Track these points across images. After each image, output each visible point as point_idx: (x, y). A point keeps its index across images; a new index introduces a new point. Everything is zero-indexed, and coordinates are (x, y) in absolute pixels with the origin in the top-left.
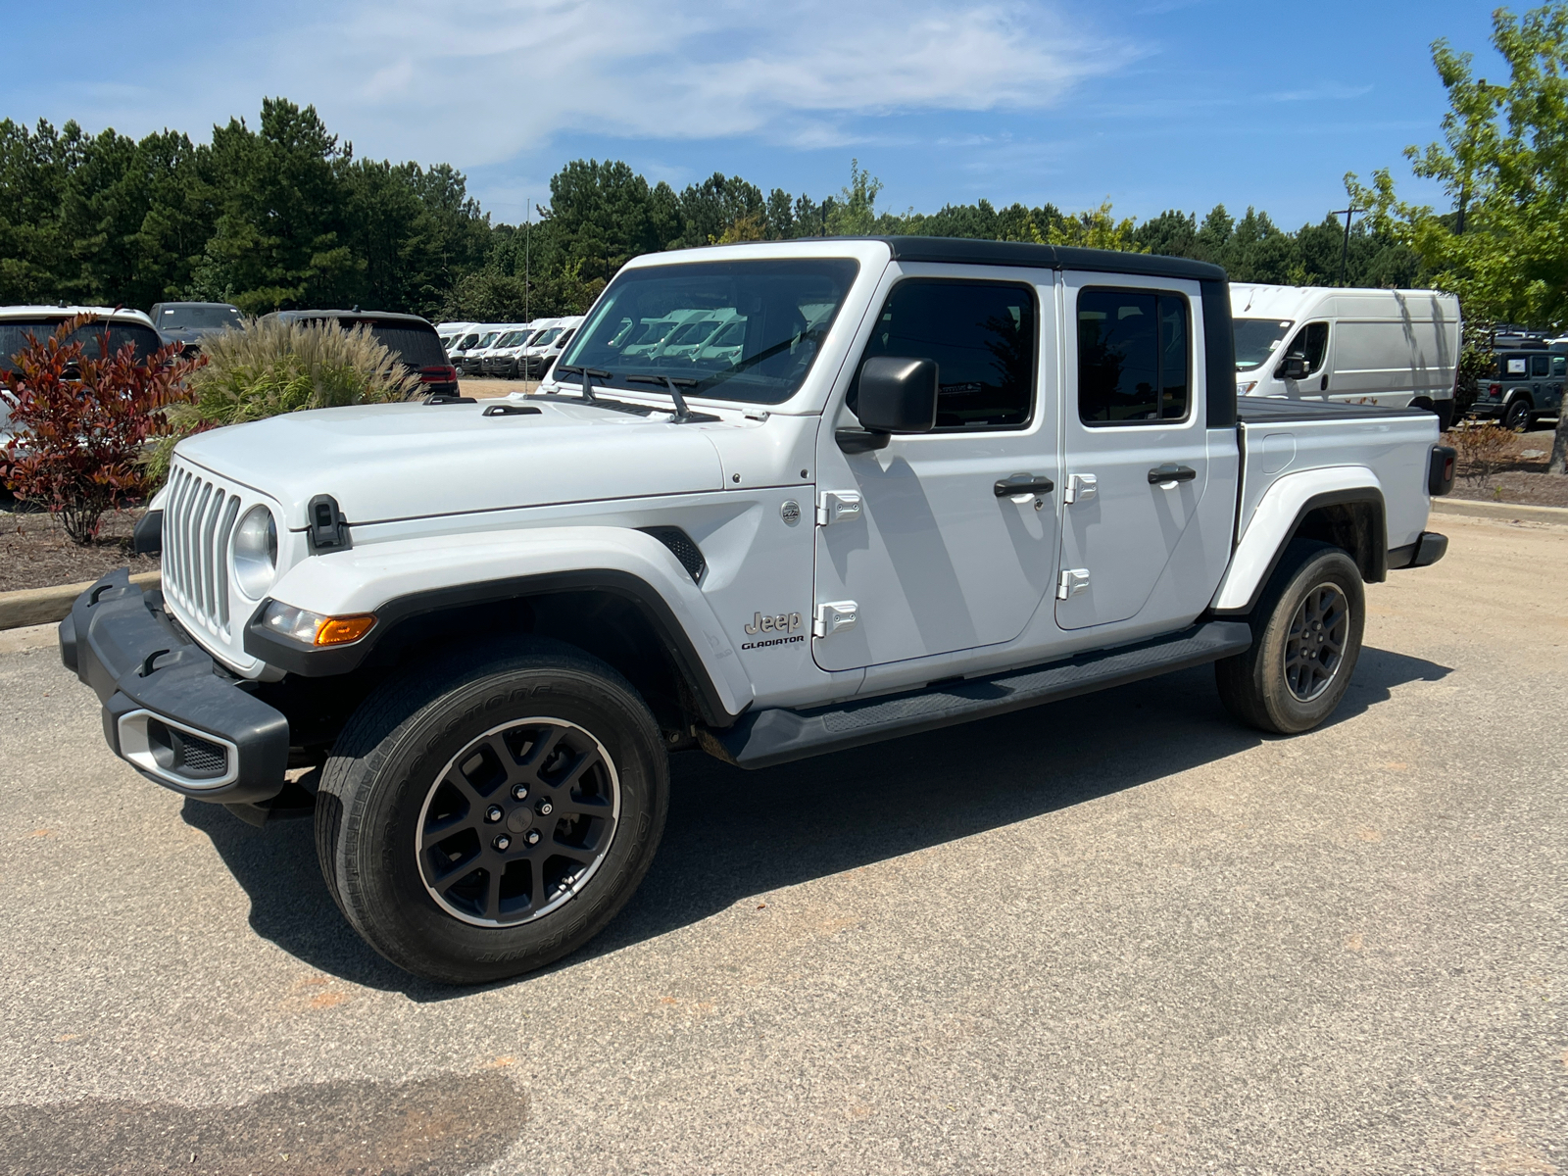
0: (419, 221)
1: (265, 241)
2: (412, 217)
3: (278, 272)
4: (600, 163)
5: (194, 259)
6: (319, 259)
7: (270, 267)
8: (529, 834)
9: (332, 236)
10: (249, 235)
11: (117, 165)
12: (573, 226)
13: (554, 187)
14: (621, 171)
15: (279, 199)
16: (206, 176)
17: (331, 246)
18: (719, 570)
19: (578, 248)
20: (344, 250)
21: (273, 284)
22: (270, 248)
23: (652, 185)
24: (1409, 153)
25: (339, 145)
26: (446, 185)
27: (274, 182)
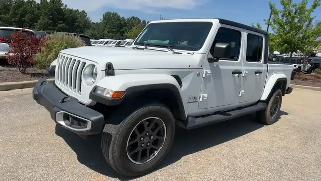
0: (78, 20)
1: (49, 21)
2: (77, 19)
3: (51, 27)
4: (112, 12)
5: (35, 24)
6: (59, 25)
7: (50, 26)
8: (148, 143)
9: (62, 21)
10: (46, 20)
11: (21, 5)
12: (106, 23)
13: (104, 16)
14: (116, 14)
15: (52, 14)
16: (38, 8)
17: (61, 23)
18: (185, 86)
19: (108, 27)
20: (64, 24)
21: (50, 29)
22: (50, 23)
23: (121, 17)
24: (265, 20)
25: (64, 5)
26: (84, 14)
27: (52, 10)
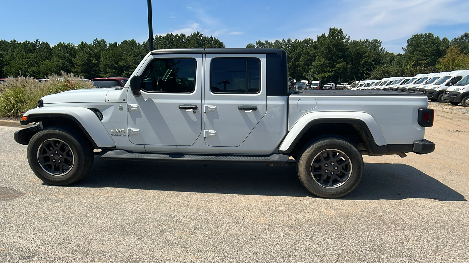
0: (367, 54)
1: (326, 62)
2: (365, 53)
3: (328, 69)
4: (424, 34)
5: (310, 67)
6: (338, 66)
7: (326, 68)
9: (342, 60)
10: (323, 60)
11: (297, 47)
12: (412, 53)
13: (408, 42)
14: (430, 36)
15: (330, 52)
16: (315, 48)
17: (342, 62)
18: (105, 119)
19: (413, 58)
20: (345, 63)
21: (325, 72)
22: (327, 63)
23: (441, 38)
25: (347, 37)
26: (376, 44)
27: (329, 47)
